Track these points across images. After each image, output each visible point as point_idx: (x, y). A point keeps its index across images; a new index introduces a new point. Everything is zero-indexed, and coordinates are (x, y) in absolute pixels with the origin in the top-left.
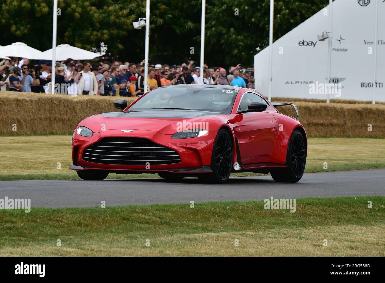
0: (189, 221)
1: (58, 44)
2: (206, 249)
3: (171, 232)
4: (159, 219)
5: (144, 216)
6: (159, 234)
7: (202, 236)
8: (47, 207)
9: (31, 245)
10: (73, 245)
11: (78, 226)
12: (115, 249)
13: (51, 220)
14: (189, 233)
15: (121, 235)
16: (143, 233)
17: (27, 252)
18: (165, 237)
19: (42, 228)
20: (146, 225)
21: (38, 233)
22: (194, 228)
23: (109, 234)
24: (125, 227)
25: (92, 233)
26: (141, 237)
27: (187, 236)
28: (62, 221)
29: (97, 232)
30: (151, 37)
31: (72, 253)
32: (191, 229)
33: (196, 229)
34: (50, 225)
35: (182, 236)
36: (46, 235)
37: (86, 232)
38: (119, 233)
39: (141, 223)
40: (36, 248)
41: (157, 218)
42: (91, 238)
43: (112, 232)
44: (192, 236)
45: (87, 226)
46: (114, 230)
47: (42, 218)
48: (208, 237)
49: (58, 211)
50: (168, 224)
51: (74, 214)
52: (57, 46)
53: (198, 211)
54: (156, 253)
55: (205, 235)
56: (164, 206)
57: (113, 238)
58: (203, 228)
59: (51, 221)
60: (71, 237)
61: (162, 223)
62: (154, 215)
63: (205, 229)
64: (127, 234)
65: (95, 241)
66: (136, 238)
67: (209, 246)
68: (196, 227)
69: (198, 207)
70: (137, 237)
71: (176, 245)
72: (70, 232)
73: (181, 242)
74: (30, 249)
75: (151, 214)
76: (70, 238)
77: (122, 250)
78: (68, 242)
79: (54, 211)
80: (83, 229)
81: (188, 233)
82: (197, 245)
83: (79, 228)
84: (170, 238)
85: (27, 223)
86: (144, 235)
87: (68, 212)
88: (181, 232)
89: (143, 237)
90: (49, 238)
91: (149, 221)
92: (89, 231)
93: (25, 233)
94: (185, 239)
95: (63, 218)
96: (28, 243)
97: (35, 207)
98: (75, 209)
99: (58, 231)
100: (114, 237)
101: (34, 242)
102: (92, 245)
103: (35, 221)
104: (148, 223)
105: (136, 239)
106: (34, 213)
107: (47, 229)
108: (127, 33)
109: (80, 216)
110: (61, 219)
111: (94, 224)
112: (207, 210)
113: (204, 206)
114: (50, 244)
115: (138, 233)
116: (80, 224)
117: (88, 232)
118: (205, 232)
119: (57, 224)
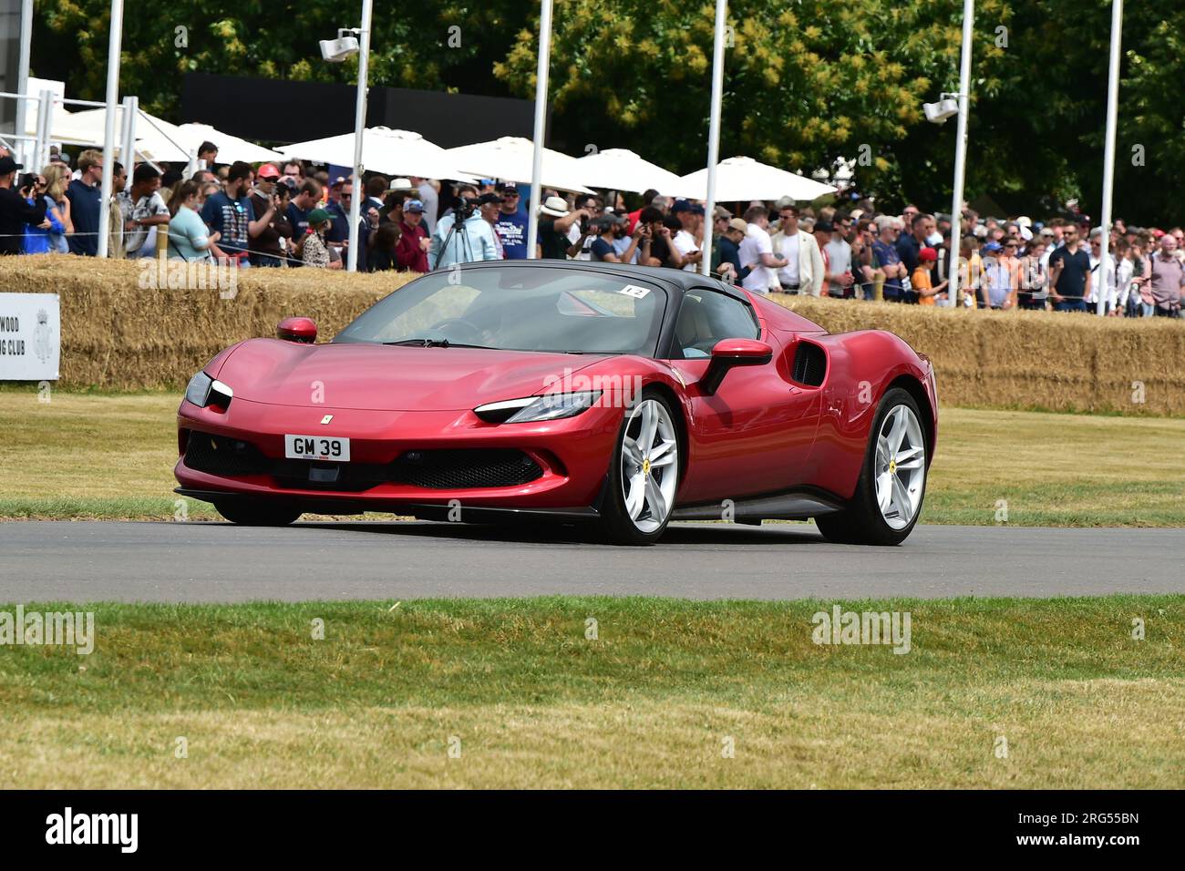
0: (1055, 645)
1: (723, 156)
2: (1098, 723)
3: (1005, 672)
4: (975, 637)
5: (934, 628)
6: (973, 678)
7: (1090, 687)
8: (675, 596)
9: (631, 700)
10: (743, 699)
11: (759, 650)
12: (853, 715)
13: (685, 631)
14: (1056, 677)
15: (870, 677)
16: (931, 672)
17: (619, 719)
18: (990, 687)
19: (662, 653)
20: (940, 653)
21: (652, 667)
22: (1067, 665)
23: (840, 674)
24: (883, 656)
25: (795, 669)
26: (926, 684)
27: (1049, 686)
28: (715, 637)
29: (808, 668)
30: (970, 143)
31: (740, 722)
32: (1059, 667)
33: (1073, 669)
34: (683, 645)
35: (1036, 684)
36: (674, 672)
37: (779, 665)
38: (867, 672)
39: (928, 646)
40: (643, 706)
41: (971, 634)
42: (792, 682)
43: (847, 669)
44: (1061, 685)
45: (782, 651)
46: (853, 664)
47: (663, 625)
48: (1104, 691)
49: (708, 607)
50: (998, 650)
51: (750, 618)
52: (719, 162)
53: (1080, 618)
54: (964, 730)
55: (1096, 684)
56: (992, 601)
57: (851, 685)
58: (1093, 666)
59: (687, 634)
60: (739, 678)
61: (982, 649)
62: (961, 625)
63: (1095, 669)
64: (888, 676)
65: (801, 693)
66: (912, 687)
67: (1106, 714)
68: (1072, 661)
69: (1082, 608)
70: (914, 685)
71: (1019, 709)
72: (738, 664)
73: (1031, 702)
74: (629, 709)
75: (953, 622)
76: (737, 683)
77: (873, 718)
78: (731, 692)
79: (696, 607)
80: (772, 660)
81: (1053, 677)
82: (1075, 710)
83: (760, 654)
84: (1002, 690)
85: (622, 637)
86: (933, 680)
87: (732, 611)
88: (1033, 675)
89: (931, 684)
90: (678, 679)
91: (949, 642)
92: (787, 665)
93: (616, 665)
94: (1043, 692)
95: (720, 628)
96: (623, 691)
97: (645, 595)
98: (751, 603)
99: (704, 662)
100: (854, 682)
101: (638, 690)
102: (794, 702)
103: (643, 635)
104: (944, 646)
105: (912, 691)
106: (643, 612)
107: (675, 658)
108: (905, 133)
109: (765, 624)
110: (713, 631)
111: (802, 645)
112: (1105, 616)
113: (1096, 606)
114: (682, 697)
115: (917, 675)
116: (763, 645)
117: (785, 669)
118: (1096, 676)
119: (702, 643)
